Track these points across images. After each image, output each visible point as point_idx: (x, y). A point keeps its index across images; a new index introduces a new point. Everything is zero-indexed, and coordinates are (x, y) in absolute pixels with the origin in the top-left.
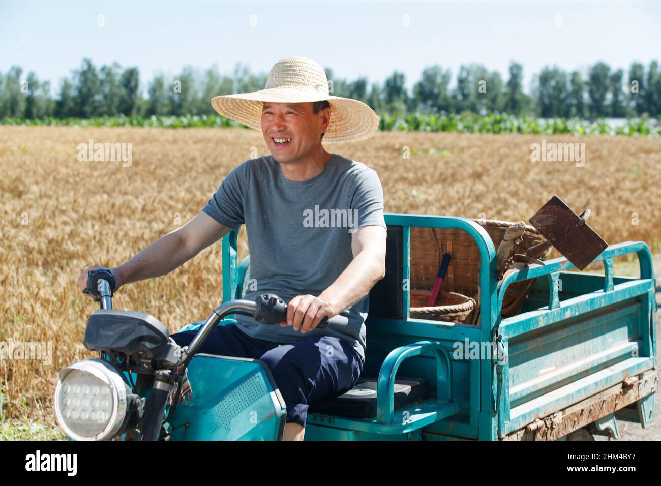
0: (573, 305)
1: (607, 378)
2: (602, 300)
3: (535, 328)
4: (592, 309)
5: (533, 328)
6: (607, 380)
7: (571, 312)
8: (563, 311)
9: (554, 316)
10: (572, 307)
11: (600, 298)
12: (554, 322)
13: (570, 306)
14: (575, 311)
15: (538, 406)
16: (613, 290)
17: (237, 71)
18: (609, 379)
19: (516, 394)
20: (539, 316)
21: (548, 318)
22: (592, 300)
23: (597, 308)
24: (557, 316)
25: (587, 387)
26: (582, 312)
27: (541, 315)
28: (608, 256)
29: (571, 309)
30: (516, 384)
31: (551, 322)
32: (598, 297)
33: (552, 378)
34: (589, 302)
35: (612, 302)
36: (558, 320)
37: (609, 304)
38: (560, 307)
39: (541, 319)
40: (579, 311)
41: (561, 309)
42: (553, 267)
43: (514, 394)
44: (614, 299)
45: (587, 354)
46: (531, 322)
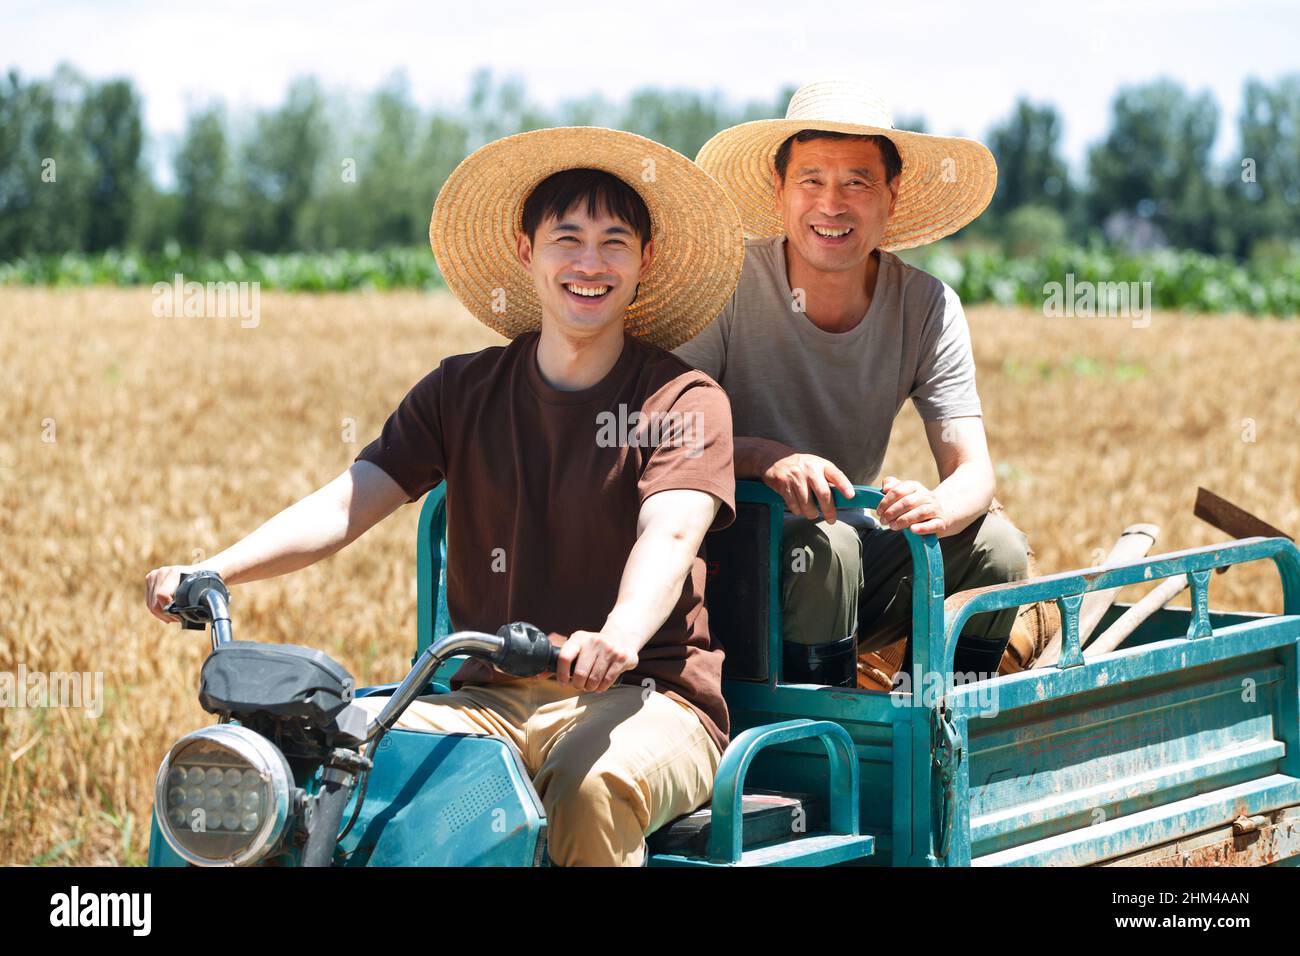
0: (1113, 661)
1: (1193, 813)
2: (1184, 655)
3: (1027, 703)
4: (1158, 672)
5: (1023, 703)
6: (1192, 816)
7: (1110, 676)
8: (1090, 673)
9: (1070, 681)
10: (1111, 664)
11: (1178, 650)
12: (1069, 693)
13: (1108, 662)
14: (1120, 674)
15: (1033, 853)
16: (1211, 635)
17: (478, 99)
18: (1197, 815)
19: (986, 827)
20: (1036, 680)
21: (1056, 684)
22: (1158, 654)
23: (1171, 669)
24: (1076, 682)
25: (1146, 826)
26: (1134, 677)
27: (1041, 678)
28: (1198, 566)
29: (1109, 670)
30: (989, 810)
31: (1062, 693)
32: (1173, 648)
33: (1069, 804)
34: (1152, 657)
35: (1207, 661)
36: (1079, 688)
37: (1199, 663)
38: (1083, 664)
39: (1040, 686)
40: (1128, 675)
41: (1086, 669)
42: (1069, 585)
43: (982, 827)
44: (1211, 653)
45: (1152, 762)
46: (1019, 691)
